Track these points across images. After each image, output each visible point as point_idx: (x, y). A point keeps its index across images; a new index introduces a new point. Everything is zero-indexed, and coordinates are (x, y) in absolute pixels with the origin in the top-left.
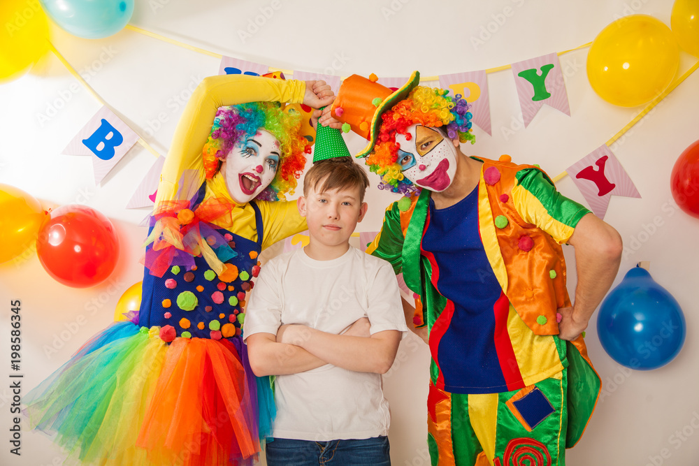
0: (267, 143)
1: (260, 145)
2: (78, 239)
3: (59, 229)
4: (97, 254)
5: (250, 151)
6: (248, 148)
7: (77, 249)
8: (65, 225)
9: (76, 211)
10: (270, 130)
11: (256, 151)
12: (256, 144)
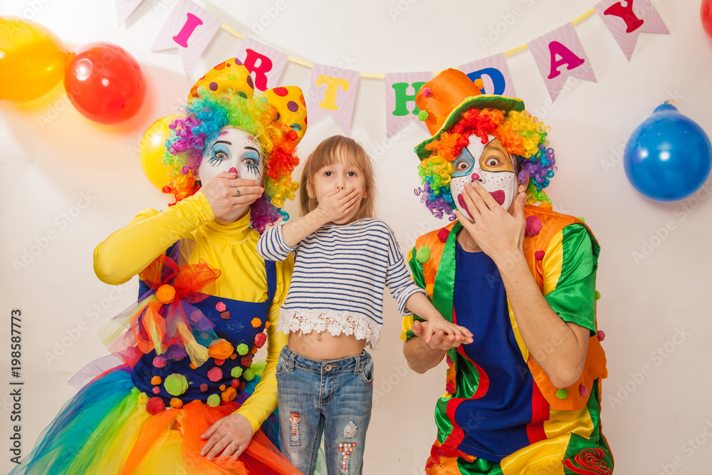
0: (237, 140)
1: (230, 144)
2: (106, 73)
3: (86, 63)
4: (123, 93)
5: (220, 155)
6: (216, 153)
7: (105, 82)
8: (91, 59)
9: (102, 46)
10: (237, 125)
11: (227, 152)
12: (225, 144)
